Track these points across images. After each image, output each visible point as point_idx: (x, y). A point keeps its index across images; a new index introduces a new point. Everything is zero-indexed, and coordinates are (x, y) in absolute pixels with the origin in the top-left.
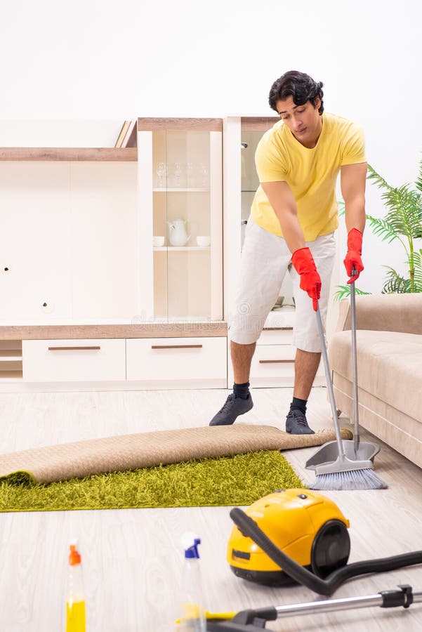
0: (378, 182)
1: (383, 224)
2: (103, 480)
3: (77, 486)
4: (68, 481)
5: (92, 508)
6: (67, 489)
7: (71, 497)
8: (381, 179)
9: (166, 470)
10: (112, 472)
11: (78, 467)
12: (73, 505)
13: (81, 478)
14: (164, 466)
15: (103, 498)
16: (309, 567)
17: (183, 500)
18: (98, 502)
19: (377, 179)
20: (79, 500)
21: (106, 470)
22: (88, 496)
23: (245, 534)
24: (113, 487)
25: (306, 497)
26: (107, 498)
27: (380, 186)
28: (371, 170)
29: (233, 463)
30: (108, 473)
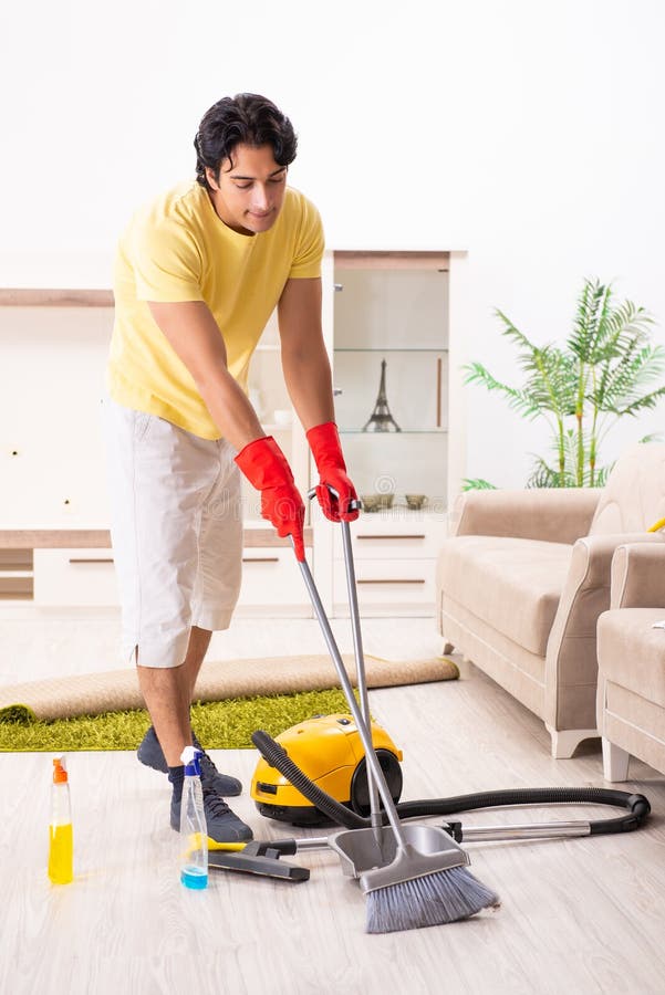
0: (517, 338)
1: (523, 396)
2: (122, 718)
3: (87, 724)
4: (77, 719)
5: (104, 748)
6: (75, 727)
7: (78, 736)
8: (521, 336)
9: (204, 708)
10: (135, 710)
11: (90, 701)
12: (80, 745)
13: (93, 716)
14: (202, 704)
15: (117, 738)
16: (348, 804)
17: (218, 740)
18: (111, 742)
19: (516, 335)
20: (88, 740)
21: (126, 707)
22: (99, 736)
23: (272, 764)
24: (133, 726)
25: (348, 723)
26: (123, 737)
27: (522, 344)
28: (508, 322)
29: (293, 703)
30: (129, 710)
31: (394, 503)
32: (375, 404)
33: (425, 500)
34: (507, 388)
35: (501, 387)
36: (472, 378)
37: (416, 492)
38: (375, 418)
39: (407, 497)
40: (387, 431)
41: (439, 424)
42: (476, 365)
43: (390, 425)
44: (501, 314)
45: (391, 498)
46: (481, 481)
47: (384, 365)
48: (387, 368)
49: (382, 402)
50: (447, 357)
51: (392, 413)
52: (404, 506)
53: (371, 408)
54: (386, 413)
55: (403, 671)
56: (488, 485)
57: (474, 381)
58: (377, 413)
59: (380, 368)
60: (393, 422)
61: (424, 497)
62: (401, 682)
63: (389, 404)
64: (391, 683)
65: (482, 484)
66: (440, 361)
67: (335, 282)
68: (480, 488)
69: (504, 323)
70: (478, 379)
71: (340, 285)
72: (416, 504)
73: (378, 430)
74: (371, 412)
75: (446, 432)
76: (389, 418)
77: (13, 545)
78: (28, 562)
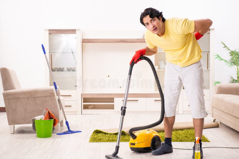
0: (227, 49)
1: (228, 62)
25: (149, 130)
28: (224, 45)
34: (225, 60)
35: (223, 60)
36: (217, 58)
41: (208, 69)
42: (217, 55)
44: (223, 43)
46: (218, 82)
50: (209, 53)
55: (206, 125)
56: (220, 83)
57: (217, 59)
65: (219, 82)
66: (208, 54)
68: (218, 83)
69: (223, 45)
70: (218, 58)
75: (209, 71)
77: (110, 97)
78: (113, 101)
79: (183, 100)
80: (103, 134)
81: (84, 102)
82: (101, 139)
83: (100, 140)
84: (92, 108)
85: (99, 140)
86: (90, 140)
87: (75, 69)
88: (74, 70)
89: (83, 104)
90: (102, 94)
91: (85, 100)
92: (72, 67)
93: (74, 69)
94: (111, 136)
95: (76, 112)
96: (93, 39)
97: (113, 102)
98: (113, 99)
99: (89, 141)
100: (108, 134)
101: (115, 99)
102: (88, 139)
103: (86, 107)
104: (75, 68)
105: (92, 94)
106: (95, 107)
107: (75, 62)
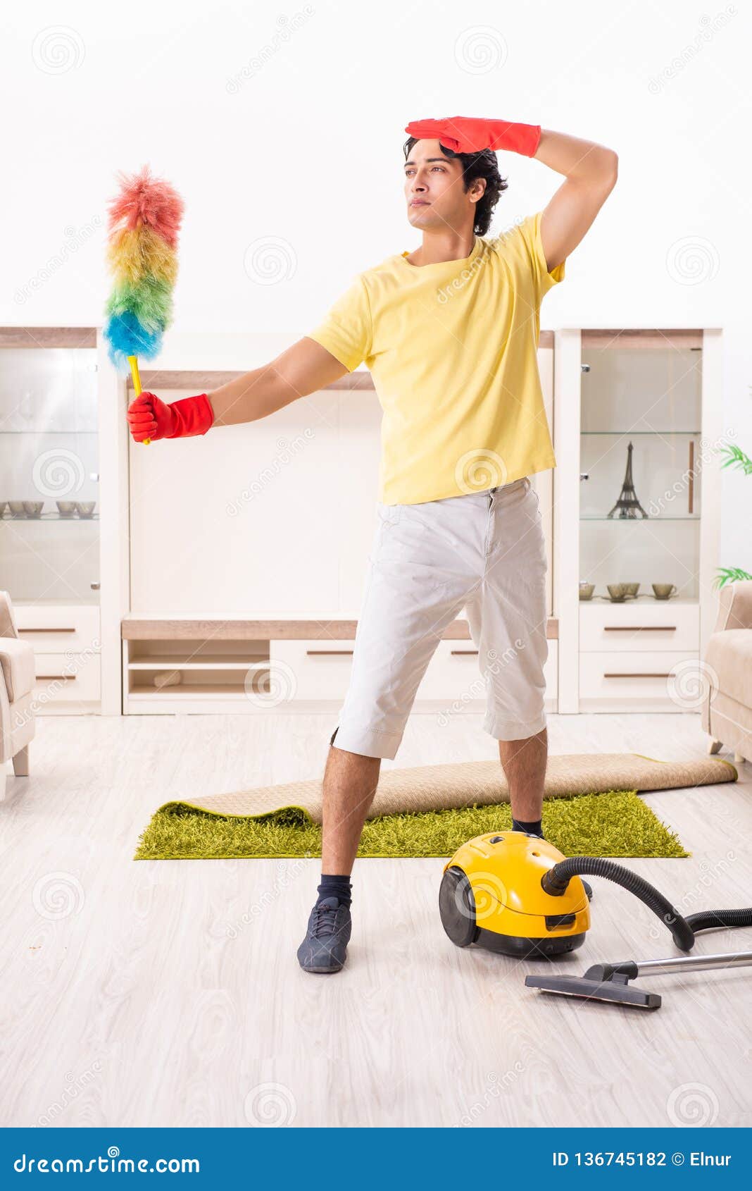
2: (399, 822)
5: (390, 855)
9: (482, 812)
10: (410, 813)
12: (364, 851)
14: (479, 807)
15: (403, 843)
18: (395, 849)
20: (372, 846)
21: (402, 809)
22: (382, 840)
26: (407, 843)
29: (573, 806)
30: (404, 813)
31: (639, 592)
32: (621, 489)
33: (673, 590)
36: (730, 462)
37: (663, 581)
38: (621, 504)
39: (654, 587)
40: (633, 517)
41: (691, 511)
42: (733, 448)
43: (637, 512)
45: (637, 587)
46: (737, 570)
47: (630, 448)
48: (633, 452)
49: (628, 487)
50: (699, 439)
51: (638, 499)
52: (652, 596)
53: (617, 493)
54: (633, 499)
55: (680, 772)
57: (732, 465)
58: (623, 499)
59: (627, 451)
60: (641, 509)
61: (671, 587)
62: (677, 784)
63: (635, 489)
64: (667, 786)
65: (739, 573)
66: (692, 445)
67: (583, 362)
70: (735, 463)
71: (587, 366)
72: (663, 594)
73: (623, 516)
74: (617, 498)
75: (698, 519)
76: (635, 504)
77: (249, 635)
78: (264, 653)
79: (579, 652)
80: (204, 821)
81: (134, 657)
82: (189, 845)
83: (186, 850)
84: (171, 687)
85: (180, 847)
86: (140, 850)
87: (92, 510)
88: (87, 514)
89: (129, 667)
90: (213, 624)
91: (139, 650)
92: (82, 499)
93: (87, 510)
94: (238, 828)
95: (98, 703)
96: (177, 373)
97: (266, 657)
98: (266, 644)
99: (135, 853)
100: (225, 820)
101: (274, 645)
102: (135, 843)
103: (141, 683)
104: (95, 503)
105: (169, 623)
106: (182, 683)
107: (94, 476)
